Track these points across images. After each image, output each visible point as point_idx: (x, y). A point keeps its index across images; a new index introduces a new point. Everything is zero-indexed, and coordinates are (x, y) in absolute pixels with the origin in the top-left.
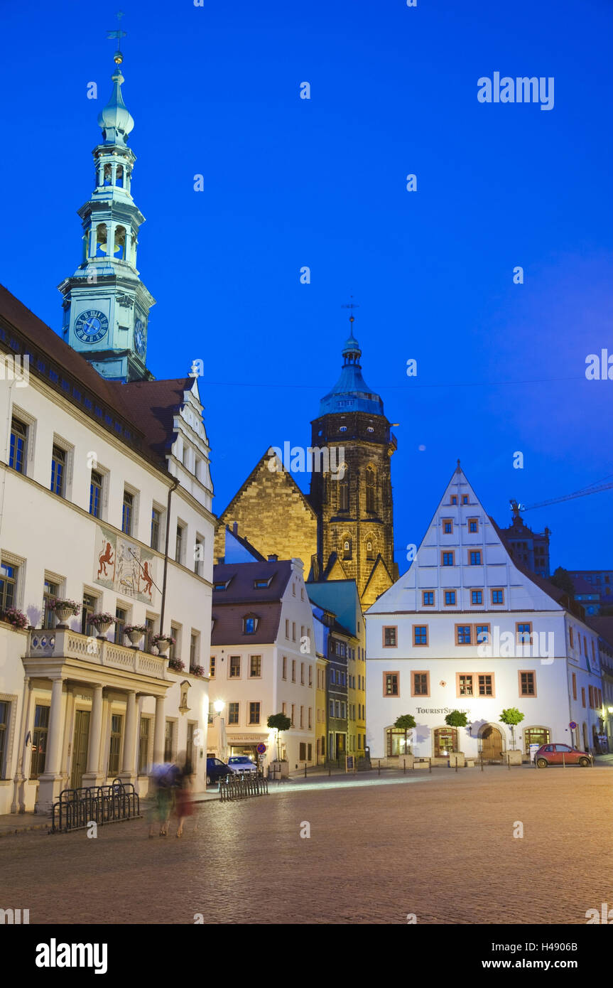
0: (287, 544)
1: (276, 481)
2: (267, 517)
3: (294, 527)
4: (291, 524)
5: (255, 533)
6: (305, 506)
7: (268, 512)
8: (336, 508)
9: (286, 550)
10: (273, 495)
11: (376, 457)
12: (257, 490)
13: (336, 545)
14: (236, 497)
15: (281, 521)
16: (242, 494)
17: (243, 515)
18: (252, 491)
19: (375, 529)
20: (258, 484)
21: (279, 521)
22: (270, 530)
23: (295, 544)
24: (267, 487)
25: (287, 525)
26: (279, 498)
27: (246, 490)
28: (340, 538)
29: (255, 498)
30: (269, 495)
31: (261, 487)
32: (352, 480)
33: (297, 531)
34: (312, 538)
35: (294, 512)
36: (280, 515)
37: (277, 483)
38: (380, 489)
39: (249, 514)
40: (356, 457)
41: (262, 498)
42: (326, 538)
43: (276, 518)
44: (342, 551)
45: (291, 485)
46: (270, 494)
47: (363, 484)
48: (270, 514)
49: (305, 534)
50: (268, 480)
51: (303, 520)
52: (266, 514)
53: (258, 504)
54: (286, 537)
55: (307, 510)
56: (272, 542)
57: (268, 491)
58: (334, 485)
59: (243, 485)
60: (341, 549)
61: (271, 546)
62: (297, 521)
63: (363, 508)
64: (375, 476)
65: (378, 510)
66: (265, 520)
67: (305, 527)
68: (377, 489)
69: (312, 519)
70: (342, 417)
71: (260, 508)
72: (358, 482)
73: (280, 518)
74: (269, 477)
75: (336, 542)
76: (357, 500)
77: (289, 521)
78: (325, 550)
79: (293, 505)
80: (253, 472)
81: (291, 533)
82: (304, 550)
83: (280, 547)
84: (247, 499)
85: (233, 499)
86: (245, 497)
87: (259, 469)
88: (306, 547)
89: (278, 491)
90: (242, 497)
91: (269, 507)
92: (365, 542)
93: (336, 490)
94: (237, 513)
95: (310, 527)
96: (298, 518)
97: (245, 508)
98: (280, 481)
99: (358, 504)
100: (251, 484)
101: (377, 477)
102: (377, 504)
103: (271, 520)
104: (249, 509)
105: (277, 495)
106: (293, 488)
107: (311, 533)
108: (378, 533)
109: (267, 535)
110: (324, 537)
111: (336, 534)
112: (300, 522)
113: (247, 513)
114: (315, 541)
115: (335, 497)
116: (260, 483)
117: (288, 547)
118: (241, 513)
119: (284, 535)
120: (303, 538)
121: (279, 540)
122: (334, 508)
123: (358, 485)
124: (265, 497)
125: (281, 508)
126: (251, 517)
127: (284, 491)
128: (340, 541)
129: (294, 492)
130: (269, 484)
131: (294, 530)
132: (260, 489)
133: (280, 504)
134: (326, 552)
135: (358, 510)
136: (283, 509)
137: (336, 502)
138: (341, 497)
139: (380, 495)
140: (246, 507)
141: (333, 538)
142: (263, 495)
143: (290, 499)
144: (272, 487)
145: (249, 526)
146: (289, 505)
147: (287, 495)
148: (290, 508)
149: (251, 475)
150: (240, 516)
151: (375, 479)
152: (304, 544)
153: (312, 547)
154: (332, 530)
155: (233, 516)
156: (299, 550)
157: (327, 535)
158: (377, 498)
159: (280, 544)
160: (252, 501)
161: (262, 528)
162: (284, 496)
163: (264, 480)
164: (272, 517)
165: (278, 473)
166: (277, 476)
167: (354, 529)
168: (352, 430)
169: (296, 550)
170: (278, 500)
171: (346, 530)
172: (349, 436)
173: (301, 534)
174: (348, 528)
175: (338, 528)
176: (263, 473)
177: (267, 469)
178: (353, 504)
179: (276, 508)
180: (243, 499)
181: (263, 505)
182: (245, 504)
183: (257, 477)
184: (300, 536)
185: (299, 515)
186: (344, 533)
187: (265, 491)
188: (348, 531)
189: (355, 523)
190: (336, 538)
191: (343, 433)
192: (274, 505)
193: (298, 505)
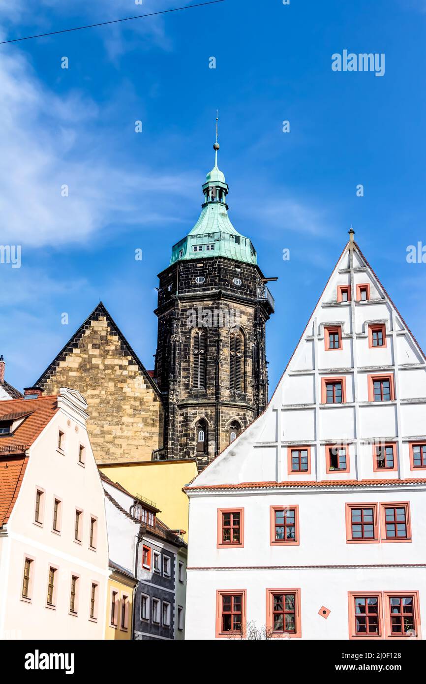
0: (119, 434)
1: (107, 348)
2: (93, 396)
3: (131, 411)
4: (124, 407)
6: (145, 383)
8: (188, 385)
9: (117, 441)
10: (102, 367)
11: (244, 318)
12: (80, 360)
13: (186, 435)
14: (49, 368)
15: (111, 403)
16: (58, 365)
18: (73, 361)
19: (242, 413)
20: (81, 352)
21: (108, 403)
22: (95, 414)
23: (130, 434)
24: (95, 356)
25: (119, 408)
26: (110, 371)
27: (64, 359)
28: (192, 425)
29: (78, 370)
30: (96, 367)
31: (85, 356)
32: (211, 346)
33: (134, 415)
34: (153, 425)
35: (129, 390)
36: (111, 395)
37: (107, 351)
38: (249, 361)
41: (86, 370)
42: (173, 425)
43: (104, 397)
44: (194, 443)
45: (126, 354)
46: (98, 365)
47: (225, 352)
48: (96, 392)
49: (145, 421)
50: (95, 346)
51: (142, 402)
52: (90, 392)
53: (81, 379)
54: (117, 424)
55: (148, 387)
56: (97, 431)
57: (94, 361)
58: (185, 354)
59: (61, 353)
60: (193, 440)
62: (133, 403)
63: (225, 383)
64: (243, 344)
65: (245, 388)
67: (144, 410)
68: (245, 361)
69: (155, 400)
70: (199, 265)
71: (82, 384)
72: (218, 350)
73: (110, 398)
74: (95, 342)
75: (187, 430)
76: (217, 373)
77: (122, 402)
78: (170, 442)
79: (129, 381)
80: (75, 336)
82: (142, 442)
83: (108, 437)
84: (65, 371)
85: (46, 372)
86: (63, 368)
87: (84, 332)
88: (145, 438)
89: (109, 361)
90: (58, 369)
91: (95, 383)
92: (227, 431)
93: (189, 361)
95: (149, 410)
96: (135, 399)
98: (113, 348)
99: (217, 378)
100: (71, 351)
101: (245, 344)
102: (245, 381)
103: (98, 401)
105: (107, 367)
106: (130, 358)
107: (153, 420)
108: (245, 419)
109: (92, 421)
110: (170, 423)
111: (186, 420)
112: (138, 404)
114: (156, 430)
115: (186, 369)
116: (85, 351)
117: (120, 437)
119: (116, 420)
120: (141, 425)
121: (107, 428)
122: (185, 384)
123: (218, 353)
124: (91, 368)
125: (111, 384)
127: (117, 362)
128: (192, 429)
129: (131, 363)
130: (96, 352)
131: (129, 415)
132: (84, 358)
133: (110, 379)
134: (173, 444)
135: (217, 388)
136: (115, 386)
137: (189, 377)
138: (196, 368)
139: (249, 369)
140: (62, 382)
141: (182, 426)
142: (88, 367)
143: (125, 373)
144: (101, 356)
146: (124, 381)
147: (121, 367)
148: (125, 385)
149: (72, 340)
151: (243, 348)
152: (143, 435)
154: (181, 415)
156: (136, 442)
157: (174, 421)
158: (245, 373)
159: (109, 433)
160: (71, 374)
162: (117, 368)
163: (90, 346)
164: (99, 396)
165: (109, 337)
166: (108, 342)
167: (212, 412)
168: (212, 280)
169: (130, 442)
170: (109, 374)
171: (201, 413)
172: (208, 290)
173: (138, 420)
174: (203, 411)
175: (190, 411)
176: (89, 337)
177: (95, 332)
178: (212, 379)
179: (106, 384)
180: (60, 372)
181: (88, 379)
182: (62, 378)
183: (80, 342)
184: (137, 423)
185: (137, 395)
186: (198, 418)
187: (90, 362)
188: (203, 415)
189: (213, 405)
190: (187, 425)
191: (200, 286)
192: (103, 381)
193: (136, 381)
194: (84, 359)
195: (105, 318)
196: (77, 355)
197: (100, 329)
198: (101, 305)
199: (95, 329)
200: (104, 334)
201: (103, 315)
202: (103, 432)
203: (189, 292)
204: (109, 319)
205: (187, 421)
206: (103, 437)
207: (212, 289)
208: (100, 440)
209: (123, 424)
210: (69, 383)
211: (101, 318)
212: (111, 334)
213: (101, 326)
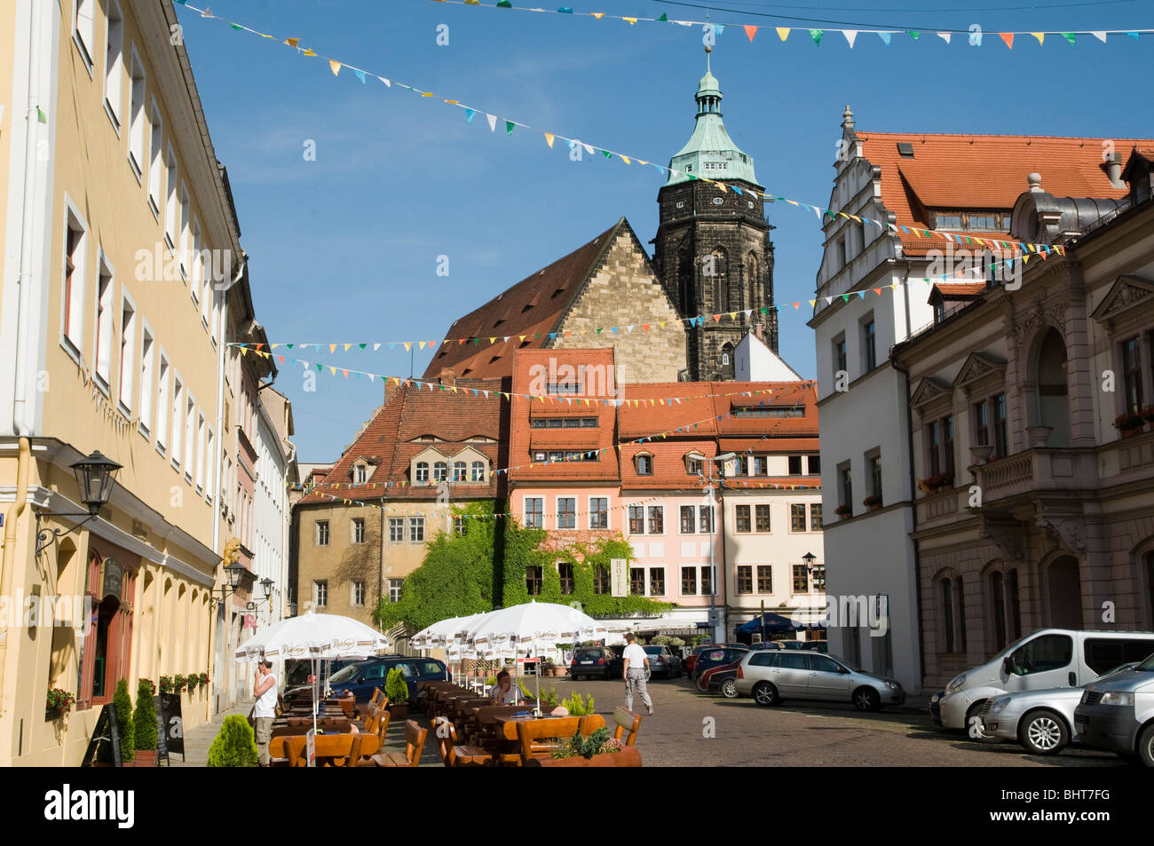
0: (648, 353)
1: (633, 266)
2: (623, 315)
3: (656, 331)
4: (651, 327)
5: (608, 336)
6: (668, 303)
7: (624, 308)
9: (647, 361)
10: (629, 285)
11: (757, 242)
12: (609, 277)
13: (715, 358)
15: (639, 322)
16: (590, 281)
17: (593, 310)
18: (603, 278)
20: (610, 269)
21: (637, 322)
22: (626, 332)
23: (658, 354)
24: (621, 274)
25: (647, 328)
26: (636, 290)
27: (595, 276)
28: (719, 349)
29: (606, 287)
30: (624, 285)
31: (614, 274)
32: (733, 271)
33: (660, 336)
34: (677, 346)
35: (654, 310)
36: (639, 314)
37: (633, 269)
39: (601, 309)
40: (738, 241)
41: (616, 288)
42: (702, 349)
43: (634, 316)
44: (721, 366)
45: (650, 273)
46: (627, 282)
47: (746, 278)
48: (626, 311)
49: (669, 341)
50: (622, 264)
51: (665, 321)
52: (621, 311)
53: (612, 296)
54: (646, 344)
55: (670, 308)
56: (629, 350)
57: (624, 279)
58: (706, 277)
59: (592, 270)
60: (721, 363)
61: (628, 355)
62: (659, 323)
64: (755, 268)
66: (621, 319)
67: (668, 331)
69: (677, 320)
70: (716, 186)
71: (614, 302)
72: (741, 274)
73: (638, 317)
74: (624, 259)
75: (713, 354)
76: (741, 299)
77: (649, 323)
78: (700, 364)
79: (654, 300)
80: (603, 253)
81: (653, 339)
82: (669, 362)
83: (639, 357)
84: (597, 288)
86: (596, 286)
87: (611, 249)
88: (671, 359)
89: (636, 280)
90: (591, 286)
91: (625, 301)
93: (710, 284)
94: (585, 308)
95: (674, 332)
96: (660, 319)
97: (595, 301)
98: (637, 266)
99: (740, 302)
100: (601, 268)
101: (758, 270)
103: (628, 319)
104: (600, 302)
105: (634, 286)
106: (653, 277)
107: (677, 340)
109: (624, 340)
110: (697, 346)
112: (662, 324)
113: (597, 308)
114: (684, 350)
115: (709, 293)
116: (613, 268)
117: (649, 357)
118: (590, 307)
119: (645, 340)
120: (666, 345)
121: (638, 347)
122: (708, 307)
123: (740, 278)
124: (620, 286)
125: (638, 303)
126: (603, 313)
127: (643, 281)
128: (719, 353)
129: (654, 282)
130: (623, 269)
131: (656, 335)
133: (638, 298)
134: (703, 366)
135: (742, 313)
136: (642, 305)
137: (711, 300)
138: (717, 290)
140: (596, 299)
141: (709, 349)
142: (617, 284)
143: (650, 292)
144: (627, 274)
145: (601, 326)
146: (649, 301)
147: (647, 286)
148: (650, 305)
149: (601, 258)
150: (589, 312)
151: (755, 272)
152: (669, 355)
153: (679, 359)
154: (709, 337)
155: (580, 311)
156: (663, 363)
157: (702, 343)
159: (640, 352)
160: (603, 291)
161: (616, 329)
162: (642, 286)
163: (617, 263)
164: (628, 315)
165: (633, 254)
166: (633, 260)
167: (737, 337)
168: (731, 203)
169: (659, 362)
170: (635, 293)
171: (726, 338)
172: (728, 212)
173: (664, 340)
174: (729, 335)
175: (717, 335)
176: (615, 254)
177: (621, 249)
178: (736, 303)
179: (633, 304)
180: (592, 289)
181: (618, 298)
182: (595, 296)
183: (608, 258)
184: (663, 343)
185: (662, 315)
186: (724, 342)
187: (619, 279)
188: (729, 340)
189: (737, 330)
190: (714, 348)
191: (719, 207)
192: (631, 300)
193: (660, 301)
194: (613, 277)
195: (629, 234)
197: (625, 246)
198: (625, 221)
199: (621, 246)
200: (629, 251)
201: (626, 231)
202: (635, 352)
203: (707, 212)
204: (633, 236)
205: (714, 344)
206: (634, 356)
207: (732, 212)
208: (632, 359)
209: (651, 343)
210: (601, 301)
211: (625, 234)
212: (636, 251)
213: (624, 241)
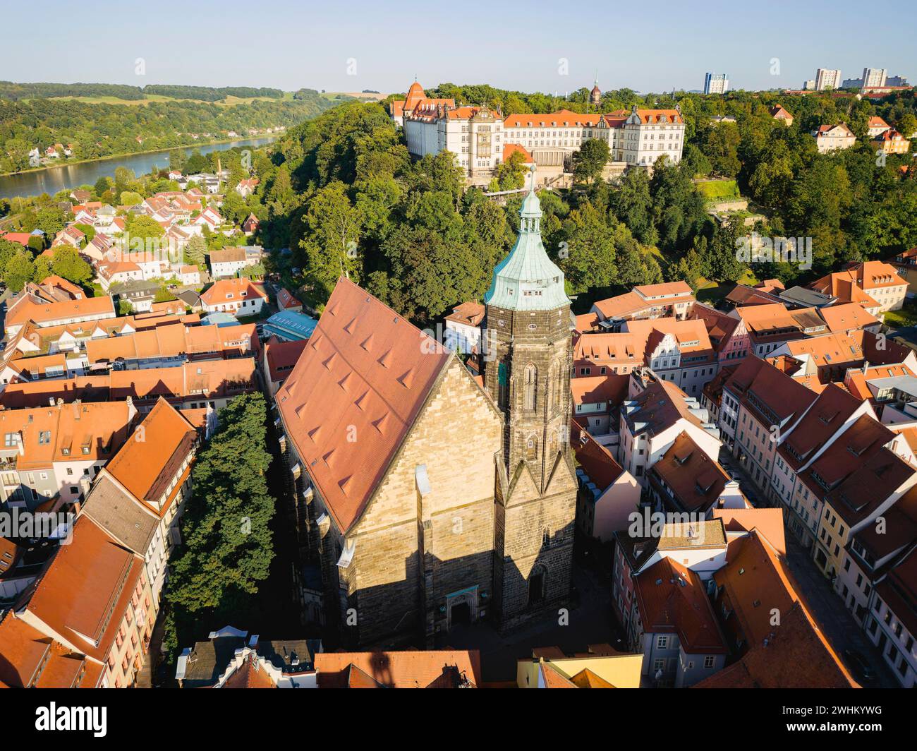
0: (472, 448)
1: (461, 388)
2: (453, 427)
3: (478, 431)
4: (475, 429)
7: (453, 422)
10: (458, 404)
12: (442, 403)
15: (465, 429)
16: (426, 410)
17: (428, 431)
18: (436, 405)
21: (463, 429)
22: (455, 439)
23: (479, 446)
24: (453, 397)
25: (471, 431)
26: (464, 405)
27: (430, 405)
29: (439, 411)
30: (454, 405)
31: (446, 399)
33: (481, 433)
34: (494, 436)
35: (477, 416)
36: (465, 422)
37: (461, 391)
39: (435, 429)
41: (447, 409)
43: (460, 426)
45: (475, 390)
46: (455, 403)
48: (455, 423)
49: (489, 435)
50: (452, 389)
51: (486, 421)
52: (451, 425)
53: (444, 416)
54: (470, 442)
55: (490, 410)
56: (457, 450)
57: (453, 401)
61: (454, 454)
62: (480, 424)
66: (450, 431)
67: (488, 427)
69: (495, 418)
71: (445, 420)
73: (465, 425)
74: (452, 385)
77: (473, 426)
79: (478, 409)
81: (476, 437)
82: (487, 450)
83: (464, 453)
84: (432, 414)
86: (431, 412)
87: (444, 380)
88: (489, 447)
89: (463, 398)
90: (426, 413)
91: (454, 416)
94: (422, 431)
95: (491, 427)
96: (482, 421)
98: (465, 387)
100: (435, 397)
103: (455, 430)
104: (434, 423)
105: (461, 403)
106: (477, 392)
112: (483, 424)
113: (432, 429)
114: (499, 439)
116: (445, 395)
118: (426, 430)
119: (469, 439)
120: (486, 438)
121: (463, 446)
124: (450, 407)
125: (465, 415)
126: (436, 431)
127: (469, 397)
129: (478, 395)
130: (453, 393)
131: (478, 434)
133: (465, 411)
136: (468, 415)
140: (431, 422)
142: (448, 406)
143: (474, 404)
145: (435, 441)
146: (474, 410)
147: (471, 400)
148: (475, 413)
150: (425, 434)
152: (488, 444)
153: (495, 444)
155: (418, 435)
156: (483, 451)
160: (436, 415)
161: (447, 440)
162: (468, 401)
163: (448, 390)
164: (456, 426)
165: (462, 379)
166: (461, 383)
169: (480, 452)
170: (463, 408)
172: (540, 337)
173: (484, 435)
176: (448, 384)
177: (452, 378)
179: (461, 416)
180: (427, 415)
181: (448, 416)
182: (430, 420)
183: (441, 389)
184: (484, 437)
185: (484, 417)
187: (449, 402)
192: (459, 414)
193: (482, 408)
194: (445, 401)
195: (458, 365)
196: (440, 399)
197: (455, 375)
199: (452, 375)
201: (457, 363)
204: (461, 366)
208: (460, 456)
209: (474, 441)
211: (455, 366)
212: (463, 376)
213: (455, 372)
